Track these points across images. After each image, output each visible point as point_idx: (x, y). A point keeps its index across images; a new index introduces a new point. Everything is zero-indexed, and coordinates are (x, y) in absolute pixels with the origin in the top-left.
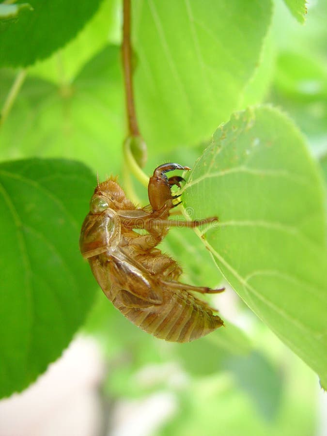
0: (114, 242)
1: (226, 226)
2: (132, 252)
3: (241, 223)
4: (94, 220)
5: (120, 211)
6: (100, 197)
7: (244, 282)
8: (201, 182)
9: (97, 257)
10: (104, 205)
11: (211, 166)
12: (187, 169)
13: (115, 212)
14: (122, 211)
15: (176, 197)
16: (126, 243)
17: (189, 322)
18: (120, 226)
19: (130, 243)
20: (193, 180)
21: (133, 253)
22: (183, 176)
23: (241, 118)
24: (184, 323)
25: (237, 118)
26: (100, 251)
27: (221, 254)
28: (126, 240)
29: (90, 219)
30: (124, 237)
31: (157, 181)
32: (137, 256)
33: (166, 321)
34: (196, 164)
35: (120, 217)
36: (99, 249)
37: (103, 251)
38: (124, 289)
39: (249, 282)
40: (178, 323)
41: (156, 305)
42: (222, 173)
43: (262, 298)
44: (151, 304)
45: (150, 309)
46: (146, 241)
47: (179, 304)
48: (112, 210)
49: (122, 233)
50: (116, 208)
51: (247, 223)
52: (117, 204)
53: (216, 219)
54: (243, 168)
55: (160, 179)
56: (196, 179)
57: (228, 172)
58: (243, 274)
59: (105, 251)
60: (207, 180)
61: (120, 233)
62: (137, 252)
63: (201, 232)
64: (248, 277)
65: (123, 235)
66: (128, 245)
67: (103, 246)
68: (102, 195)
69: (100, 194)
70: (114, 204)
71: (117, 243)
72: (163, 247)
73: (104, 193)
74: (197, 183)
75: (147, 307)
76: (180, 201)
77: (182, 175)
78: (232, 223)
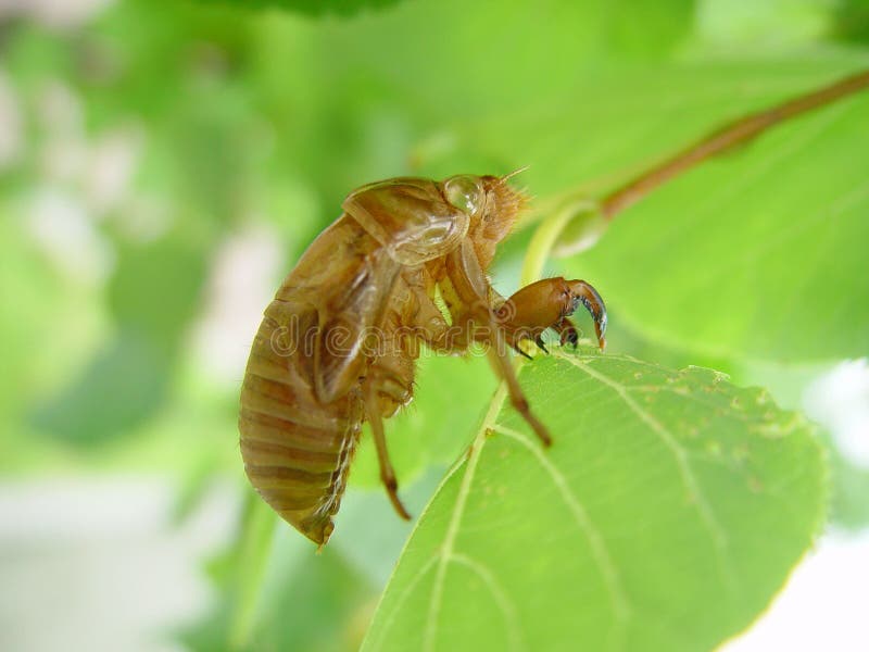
0: (408, 254)
1: (543, 470)
2: (398, 299)
3: (569, 497)
4: (432, 196)
5: (470, 242)
6: (482, 191)
7: (447, 553)
8: (597, 382)
9: (362, 233)
10: (470, 205)
11: (644, 388)
12: (601, 343)
13: (465, 233)
14: (471, 247)
15: (540, 343)
16: (411, 280)
17: (305, 473)
18: (442, 254)
19: (415, 288)
20: (589, 364)
21: (400, 302)
22: (581, 341)
23: (764, 409)
24: (298, 465)
25: (761, 400)
26: (377, 233)
27: (475, 484)
28: (417, 277)
29: (427, 188)
30: (420, 270)
31: (562, 294)
32: (396, 314)
33: (288, 426)
34: (621, 359)
35: (460, 246)
36: (381, 229)
37: (380, 239)
38: (320, 313)
39: (452, 566)
40: (293, 453)
41: (314, 392)
42: (645, 416)
43: (435, 604)
44: (312, 381)
45: (301, 384)
46: (432, 318)
47: (333, 439)
48: (468, 225)
49: (426, 263)
50: (472, 233)
51: (578, 509)
52: (480, 231)
53: (547, 441)
54: (682, 454)
55: (568, 298)
56: (596, 369)
57: (656, 426)
58: (461, 545)
59: (383, 242)
60: (611, 392)
61: (428, 259)
62: (404, 310)
63: (497, 423)
64: (463, 559)
65: (424, 266)
66: (409, 285)
67: (389, 234)
68: (486, 193)
69: (487, 190)
70: (478, 225)
71: (407, 262)
72: (426, 358)
73: (491, 195)
74: (590, 376)
75: (300, 375)
76: (530, 355)
77: (584, 337)
78: (559, 479)
